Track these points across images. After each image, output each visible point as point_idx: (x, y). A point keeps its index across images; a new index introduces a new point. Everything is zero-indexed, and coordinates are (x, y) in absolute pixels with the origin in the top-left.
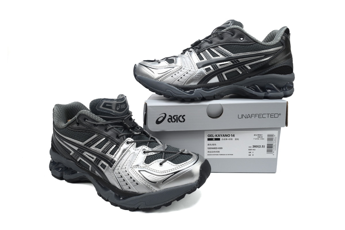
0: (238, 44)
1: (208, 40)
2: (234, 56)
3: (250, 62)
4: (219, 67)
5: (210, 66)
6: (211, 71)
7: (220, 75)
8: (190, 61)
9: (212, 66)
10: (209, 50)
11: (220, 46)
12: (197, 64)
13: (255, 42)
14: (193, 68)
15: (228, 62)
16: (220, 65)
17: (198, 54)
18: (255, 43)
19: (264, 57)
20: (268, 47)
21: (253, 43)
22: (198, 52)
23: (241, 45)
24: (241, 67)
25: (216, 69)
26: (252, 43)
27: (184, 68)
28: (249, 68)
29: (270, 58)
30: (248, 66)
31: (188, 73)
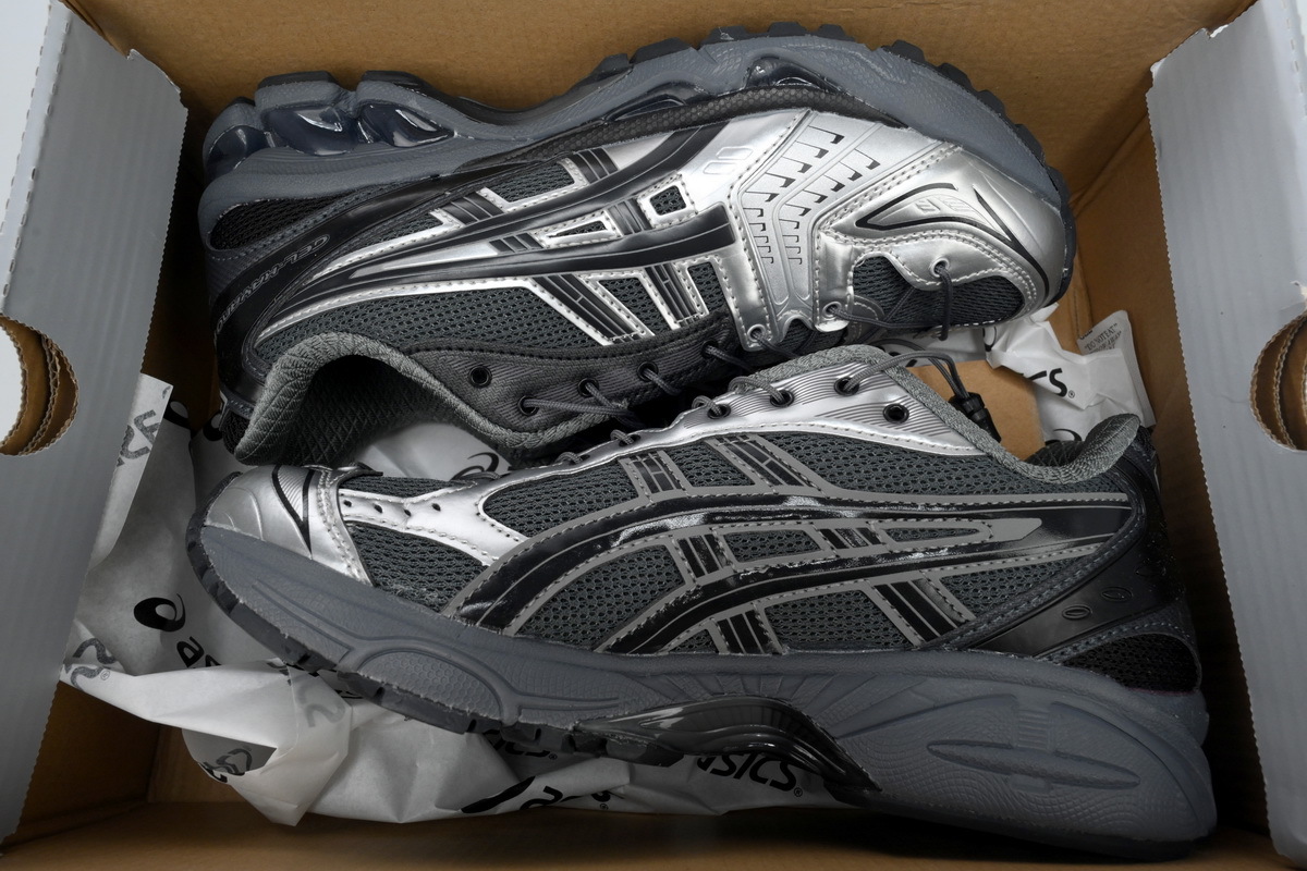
4: (607, 216)
5: (660, 223)
6: (653, 192)
9: (647, 224)
15: (556, 243)
24: (481, 216)
27: (803, 215)
28: (438, 214)
29: (322, 269)
30: (448, 224)
31: (786, 185)
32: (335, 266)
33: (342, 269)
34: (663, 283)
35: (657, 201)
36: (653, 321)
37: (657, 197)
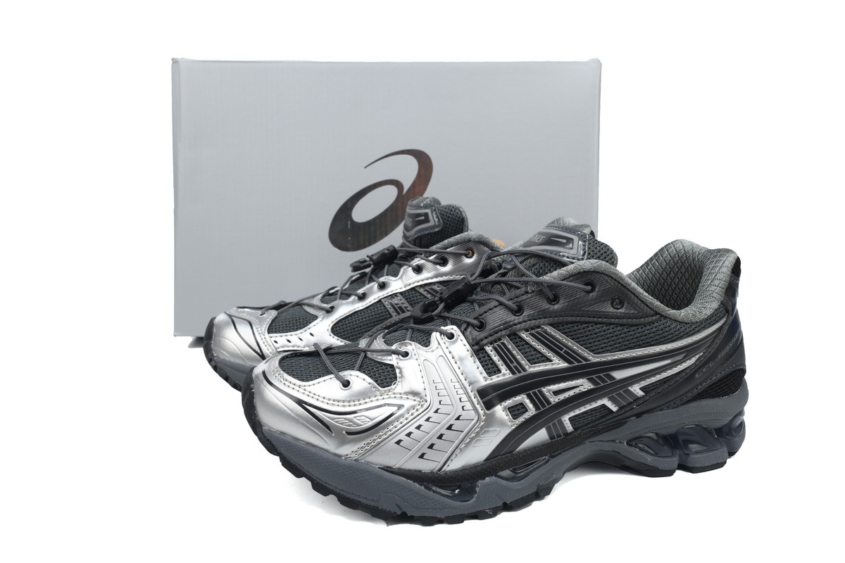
0: (608, 321)
1: (507, 302)
2: (597, 360)
3: (643, 379)
4: (551, 400)
5: (522, 398)
6: (527, 416)
7: (554, 425)
8: (454, 380)
9: (529, 397)
10: (514, 336)
11: (551, 325)
12: (482, 393)
13: (659, 314)
14: (468, 406)
15: (580, 381)
16: (556, 393)
17: (478, 350)
18: (658, 316)
19: (684, 357)
20: (693, 327)
21: (654, 318)
22: (477, 344)
23: (617, 325)
24: (619, 395)
25: (544, 406)
26: (650, 319)
27: (438, 409)
28: (641, 393)
29: (699, 358)
30: (636, 390)
31: (451, 426)
32: (693, 360)
33: (690, 359)
34: (515, 364)
35: (523, 410)
36: (518, 340)
37: (524, 412)
